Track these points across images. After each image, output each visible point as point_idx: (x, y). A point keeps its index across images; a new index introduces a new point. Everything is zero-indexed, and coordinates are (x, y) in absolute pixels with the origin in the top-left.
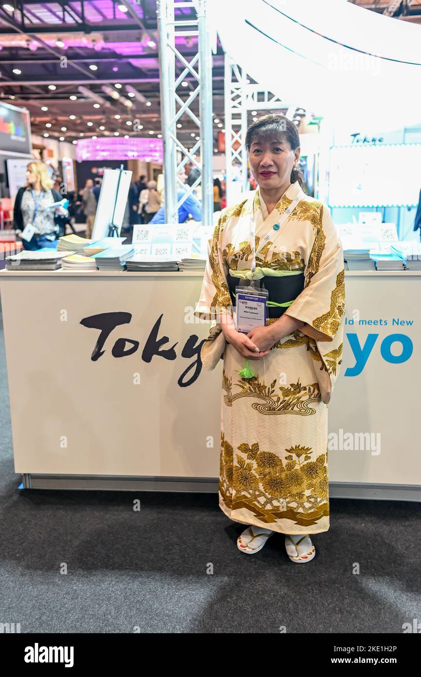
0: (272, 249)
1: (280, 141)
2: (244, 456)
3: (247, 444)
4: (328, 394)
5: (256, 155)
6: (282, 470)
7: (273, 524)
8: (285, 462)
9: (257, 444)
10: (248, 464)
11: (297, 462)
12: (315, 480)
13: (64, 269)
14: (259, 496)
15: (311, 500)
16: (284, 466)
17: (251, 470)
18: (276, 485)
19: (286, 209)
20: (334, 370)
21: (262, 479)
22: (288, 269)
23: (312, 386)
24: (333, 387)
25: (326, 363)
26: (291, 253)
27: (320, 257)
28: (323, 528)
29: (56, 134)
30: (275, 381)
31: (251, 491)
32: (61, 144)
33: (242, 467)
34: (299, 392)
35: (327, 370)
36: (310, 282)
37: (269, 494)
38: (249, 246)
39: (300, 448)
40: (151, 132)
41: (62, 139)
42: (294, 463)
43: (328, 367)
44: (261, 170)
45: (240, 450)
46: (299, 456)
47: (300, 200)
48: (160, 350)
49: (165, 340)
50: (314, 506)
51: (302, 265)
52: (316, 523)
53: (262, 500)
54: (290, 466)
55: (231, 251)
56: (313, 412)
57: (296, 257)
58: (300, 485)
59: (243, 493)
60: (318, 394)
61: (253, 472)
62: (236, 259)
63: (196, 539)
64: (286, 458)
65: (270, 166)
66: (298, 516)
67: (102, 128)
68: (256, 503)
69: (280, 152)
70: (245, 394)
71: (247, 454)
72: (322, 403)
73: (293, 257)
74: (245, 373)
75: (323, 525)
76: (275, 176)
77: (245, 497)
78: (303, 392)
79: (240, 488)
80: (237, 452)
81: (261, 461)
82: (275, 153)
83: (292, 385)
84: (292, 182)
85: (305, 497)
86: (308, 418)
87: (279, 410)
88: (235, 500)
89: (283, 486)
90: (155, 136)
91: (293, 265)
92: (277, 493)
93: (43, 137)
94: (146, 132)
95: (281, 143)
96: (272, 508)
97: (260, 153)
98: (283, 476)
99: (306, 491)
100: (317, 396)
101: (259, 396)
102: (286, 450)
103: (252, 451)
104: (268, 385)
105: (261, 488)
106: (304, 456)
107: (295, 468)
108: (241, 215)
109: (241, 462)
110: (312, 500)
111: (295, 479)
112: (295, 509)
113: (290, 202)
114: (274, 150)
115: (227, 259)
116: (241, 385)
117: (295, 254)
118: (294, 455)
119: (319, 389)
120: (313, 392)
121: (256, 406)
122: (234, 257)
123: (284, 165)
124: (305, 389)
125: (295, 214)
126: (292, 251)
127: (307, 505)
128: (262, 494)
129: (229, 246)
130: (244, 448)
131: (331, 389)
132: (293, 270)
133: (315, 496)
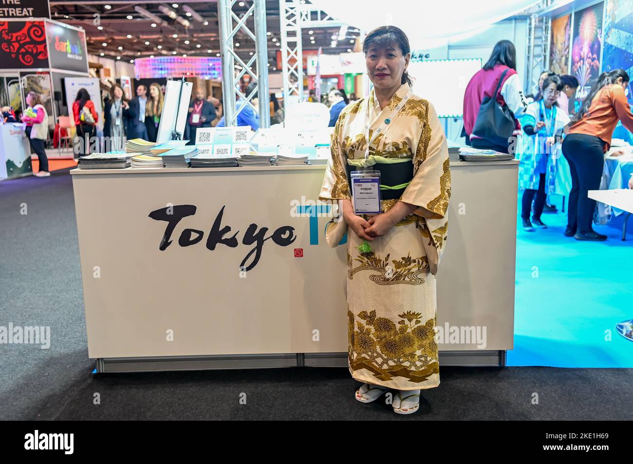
0: (383, 139)
1: (394, 48)
2: (363, 322)
3: (366, 312)
4: (435, 266)
5: (372, 60)
6: (396, 334)
7: (389, 382)
8: (398, 326)
9: (375, 311)
10: (367, 329)
11: (409, 326)
12: (425, 342)
13: (133, 167)
14: (377, 357)
15: (421, 359)
16: (397, 330)
17: (369, 334)
18: (390, 347)
19: (396, 106)
20: (441, 244)
21: (379, 342)
22: (397, 157)
23: (420, 259)
24: (439, 260)
25: (434, 239)
26: (400, 143)
27: (427, 147)
28: (433, 384)
29: (113, 54)
30: (389, 255)
31: (370, 353)
32: (118, 63)
33: (362, 332)
34: (409, 265)
35: (434, 245)
36: (418, 169)
37: (385, 355)
38: (364, 137)
39: (411, 313)
40: (210, 51)
41: (119, 58)
42: (407, 327)
43: (435, 242)
44: (376, 73)
45: (360, 317)
46: (410, 320)
47: (408, 98)
48: (223, 238)
49: (228, 229)
50: (425, 364)
51: (409, 154)
52: (427, 380)
53: (379, 360)
54: (403, 330)
55: (349, 142)
56: (422, 281)
57: (403, 146)
58: (412, 346)
59: (363, 356)
60: (426, 266)
61: (371, 336)
62: (353, 149)
63: (259, 405)
64: (399, 323)
65: (385, 69)
66: (411, 374)
67: (160, 47)
68: (374, 363)
69: (393, 57)
70: (363, 267)
71: (366, 321)
72: (430, 274)
73: (401, 147)
74: (363, 249)
75: (434, 380)
76: (389, 78)
77: (365, 358)
78: (413, 265)
79: (360, 351)
80: (357, 319)
81: (378, 326)
82: (388, 58)
83: (403, 258)
84: (403, 83)
85: (416, 357)
86: (418, 287)
87: (393, 280)
88: (356, 362)
89: (397, 348)
90: (214, 55)
91: (401, 153)
92: (392, 354)
93: (99, 56)
94: (204, 51)
95: (394, 50)
96: (388, 368)
97: (376, 57)
98: (397, 338)
99: (417, 351)
100: (425, 267)
101: (375, 269)
102: (399, 315)
103: (370, 317)
104: (383, 259)
105: (379, 350)
106: (414, 320)
107: (407, 331)
108: (358, 112)
109: (361, 327)
110: (423, 359)
111: (407, 341)
112: (408, 367)
113: (400, 100)
114: (388, 56)
115: (345, 150)
116: (360, 259)
117: (403, 144)
118: (406, 320)
119: (427, 262)
120: (422, 264)
121: (373, 278)
122: (351, 148)
123: (396, 69)
124: (414, 261)
125: (404, 110)
126: (400, 141)
127: (419, 364)
128: (379, 355)
129: (347, 138)
130: (363, 315)
131: (438, 261)
132: (401, 158)
133: (425, 355)
